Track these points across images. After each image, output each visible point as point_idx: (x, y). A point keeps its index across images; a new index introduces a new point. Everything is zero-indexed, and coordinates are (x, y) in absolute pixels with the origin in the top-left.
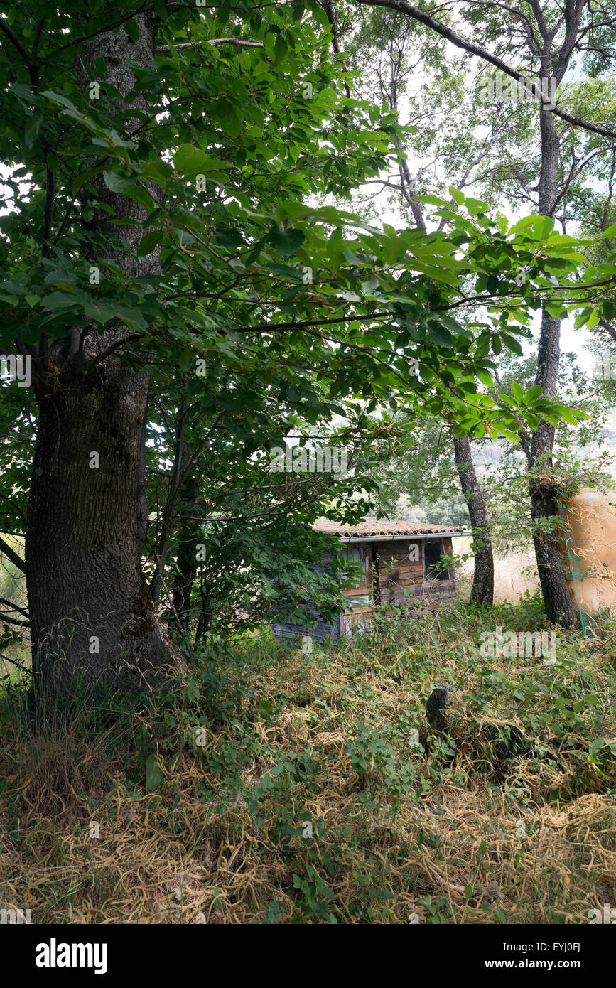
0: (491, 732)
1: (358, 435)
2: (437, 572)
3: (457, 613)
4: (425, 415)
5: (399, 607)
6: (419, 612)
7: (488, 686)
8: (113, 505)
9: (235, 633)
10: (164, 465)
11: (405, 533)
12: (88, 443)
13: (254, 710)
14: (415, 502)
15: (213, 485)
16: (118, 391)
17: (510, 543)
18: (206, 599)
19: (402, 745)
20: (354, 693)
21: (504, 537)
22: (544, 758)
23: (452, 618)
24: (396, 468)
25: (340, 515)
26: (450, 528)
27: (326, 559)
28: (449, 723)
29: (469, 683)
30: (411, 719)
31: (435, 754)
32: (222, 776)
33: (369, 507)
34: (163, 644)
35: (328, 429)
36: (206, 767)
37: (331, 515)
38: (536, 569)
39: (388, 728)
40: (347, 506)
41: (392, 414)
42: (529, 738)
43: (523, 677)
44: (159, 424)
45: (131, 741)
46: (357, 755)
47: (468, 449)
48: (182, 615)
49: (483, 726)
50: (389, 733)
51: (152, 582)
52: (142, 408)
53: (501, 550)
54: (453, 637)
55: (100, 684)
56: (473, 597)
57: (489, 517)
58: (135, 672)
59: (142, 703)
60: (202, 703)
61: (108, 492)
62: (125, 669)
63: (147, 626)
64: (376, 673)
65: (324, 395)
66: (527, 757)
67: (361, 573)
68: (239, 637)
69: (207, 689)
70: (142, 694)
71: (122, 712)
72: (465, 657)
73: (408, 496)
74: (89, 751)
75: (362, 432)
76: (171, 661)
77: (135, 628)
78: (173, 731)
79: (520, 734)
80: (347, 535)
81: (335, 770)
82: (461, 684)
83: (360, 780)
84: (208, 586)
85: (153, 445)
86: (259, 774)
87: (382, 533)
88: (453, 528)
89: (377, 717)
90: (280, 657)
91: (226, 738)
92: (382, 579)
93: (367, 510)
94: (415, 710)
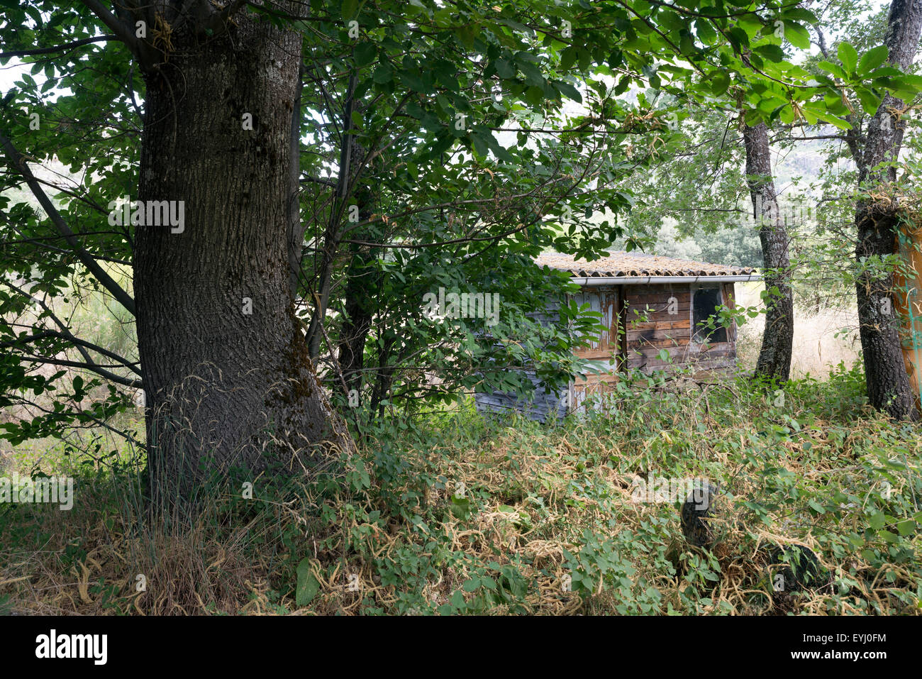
0: (772, 554)
1: (603, 128)
2: (708, 330)
3: (735, 388)
4: (702, 98)
5: (652, 376)
6: (679, 384)
7: (773, 491)
8: (254, 223)
9: (424, 405)
10: (329, 171)
11: (667, 274)
12: (216, 135)
13: (444, 506)
14: (686, 231)
15: (396, 199)
16: (257, 59)
17: (822, 293)
18: (384, 355)
19: (645, 562)
20: (581, 489)
21: (815, 284)
22: (848, 594)
23: (728, 395)
24: (660, 182)
25: (574, 245)
26: (733, 269)
27: (553, 305)
28: (712, 537)
29: (745, 485)
30: (658, 529)
31: (690, 578)
32: (398, 589)
33: (615, 233)
34: (323, 415)
35: (558, 120)
36: (377, 578)
37: (560, 246)
38: (858, 332)
39: (626, 538)
40: (583, 233)
41: (653, 96)
42: (827, 566)
43: (825, 482)
44: (320, 112)
45: (279, 539)
46: (580, 571)
47: (767, 154)
48: (350, 376)
49: (761, 545)
50: (626, 545)
51: (309, 331)
52: (292, 85)
53: (809, 305)
54: (727, 421)
55: (238, 465)
56: (760, 368)
57: (791, 255)
58: (284, 449)
59: (292, 492)
60: (375, 496)
61: (247, 205)
62: (271, 446)
63: (302, 391)
64: (615, 466)
65: (553, 67)
66: (823, 591)
67: (601, 327)
68: (430, 410)
69: (381, 475)
70: (294, 480)
71: (266, 502)
72: (743, 449)
73: (675, 222)
74: (221, 551)
75: (608, 125)
76: (335, 438)
77: (285, 392)
78: (333, 529)
79: (815, 559)
80: (583, 274)
81: (552, 591)
82: (734, 486)
83: (583, 606)
84: (389, 339)
85: (313, 142)
86: (447, 590)
87: (633, 273)
88: (737, 270)
89: (612, 523)
90: (484, 438)
91: (406, 541)
92: (631, 337)
93: (612, 238)
94: (666, 517)
